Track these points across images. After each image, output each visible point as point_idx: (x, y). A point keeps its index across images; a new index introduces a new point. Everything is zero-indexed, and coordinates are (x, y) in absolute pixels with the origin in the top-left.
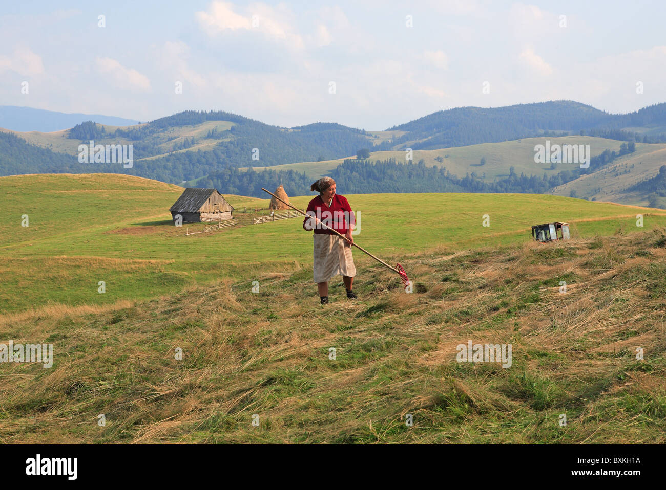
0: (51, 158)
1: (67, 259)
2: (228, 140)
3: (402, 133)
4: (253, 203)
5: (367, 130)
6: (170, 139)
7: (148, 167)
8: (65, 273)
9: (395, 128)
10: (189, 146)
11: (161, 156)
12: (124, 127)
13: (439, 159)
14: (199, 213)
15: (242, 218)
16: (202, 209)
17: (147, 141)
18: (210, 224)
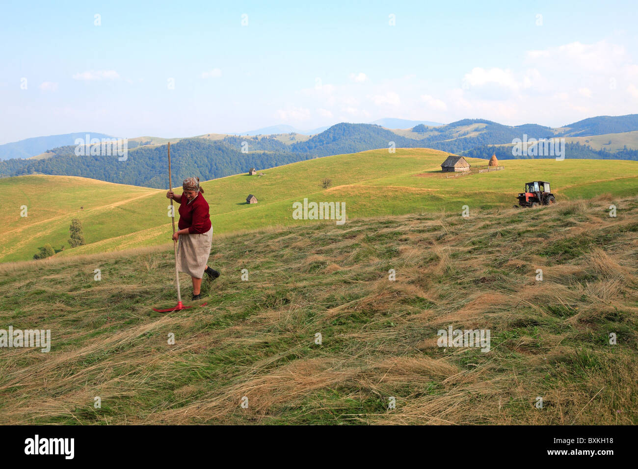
0: (405, 140)
1: (393, 187)
2: (484, 132)
3: (569, 129)
4: (484, 162)
5: (551, 127)
6: (457, 132)
7: (447, 145)
8: (390, 194)
9: (565, 126)
10: (466, 135)
11: (453, 139)
12: (437, 126)
13: (587, 141)
14: (454, 167)
15: (474, 170)
16: (455, 166)
17: (447, 133)
18: (459, 172)
